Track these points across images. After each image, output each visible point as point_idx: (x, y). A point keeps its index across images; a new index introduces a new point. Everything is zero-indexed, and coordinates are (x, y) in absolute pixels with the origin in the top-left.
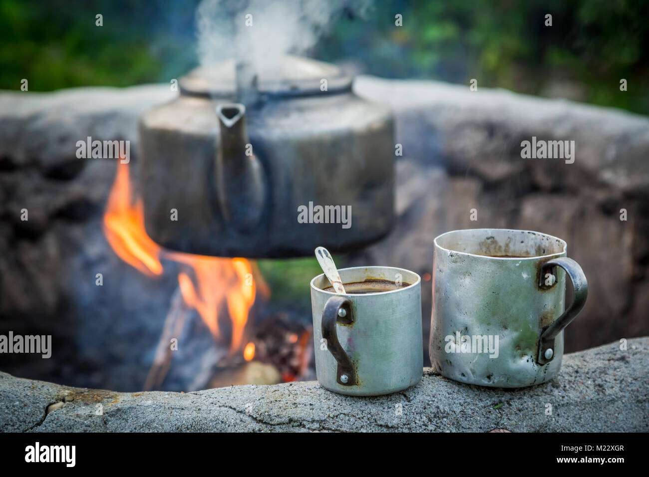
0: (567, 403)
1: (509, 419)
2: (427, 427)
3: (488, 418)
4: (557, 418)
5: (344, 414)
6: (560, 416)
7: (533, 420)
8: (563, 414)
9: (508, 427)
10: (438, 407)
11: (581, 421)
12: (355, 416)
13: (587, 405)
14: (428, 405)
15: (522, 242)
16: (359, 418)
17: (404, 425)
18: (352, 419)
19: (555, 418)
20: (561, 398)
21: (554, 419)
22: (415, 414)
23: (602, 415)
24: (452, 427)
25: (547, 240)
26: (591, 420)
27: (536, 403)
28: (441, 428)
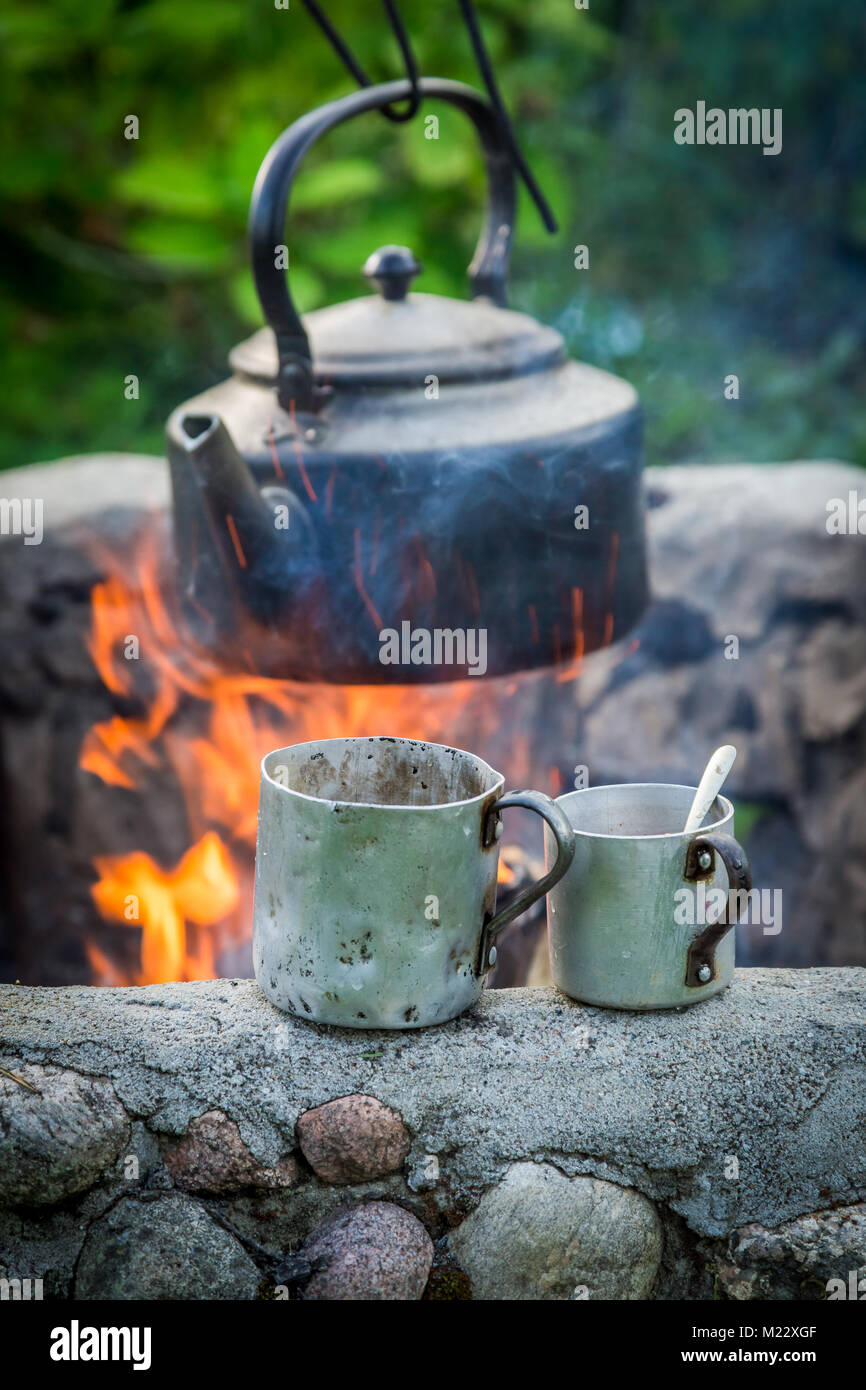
0: (509, 1064)
1: (385, 1080)
2: (228, 1079)
3: (347, 1074)
4: (481, 1087)
5: (94, 1042)
6: (488, 1085)
7: (432, 1086)
8: (495, 1083)
9: (377, 1093)
10: (262, 1048)
11: (527, 1098)
12: (112, 1049)
13: (547, 1072)
14: (248, 1041)
15: (370, 757)
16: (118, 1052)
17: (190, 1070)
18: (104, 1052)
19: (477, 1087)
20: (502, 1054)
21: (475, 1089)
22: (216, 1054)
23: (572, 1092)
24: (276, 1082)
25: (423, 750)
26: (547, 1098)
27: (451, 1057)
28: (256, 1083)
